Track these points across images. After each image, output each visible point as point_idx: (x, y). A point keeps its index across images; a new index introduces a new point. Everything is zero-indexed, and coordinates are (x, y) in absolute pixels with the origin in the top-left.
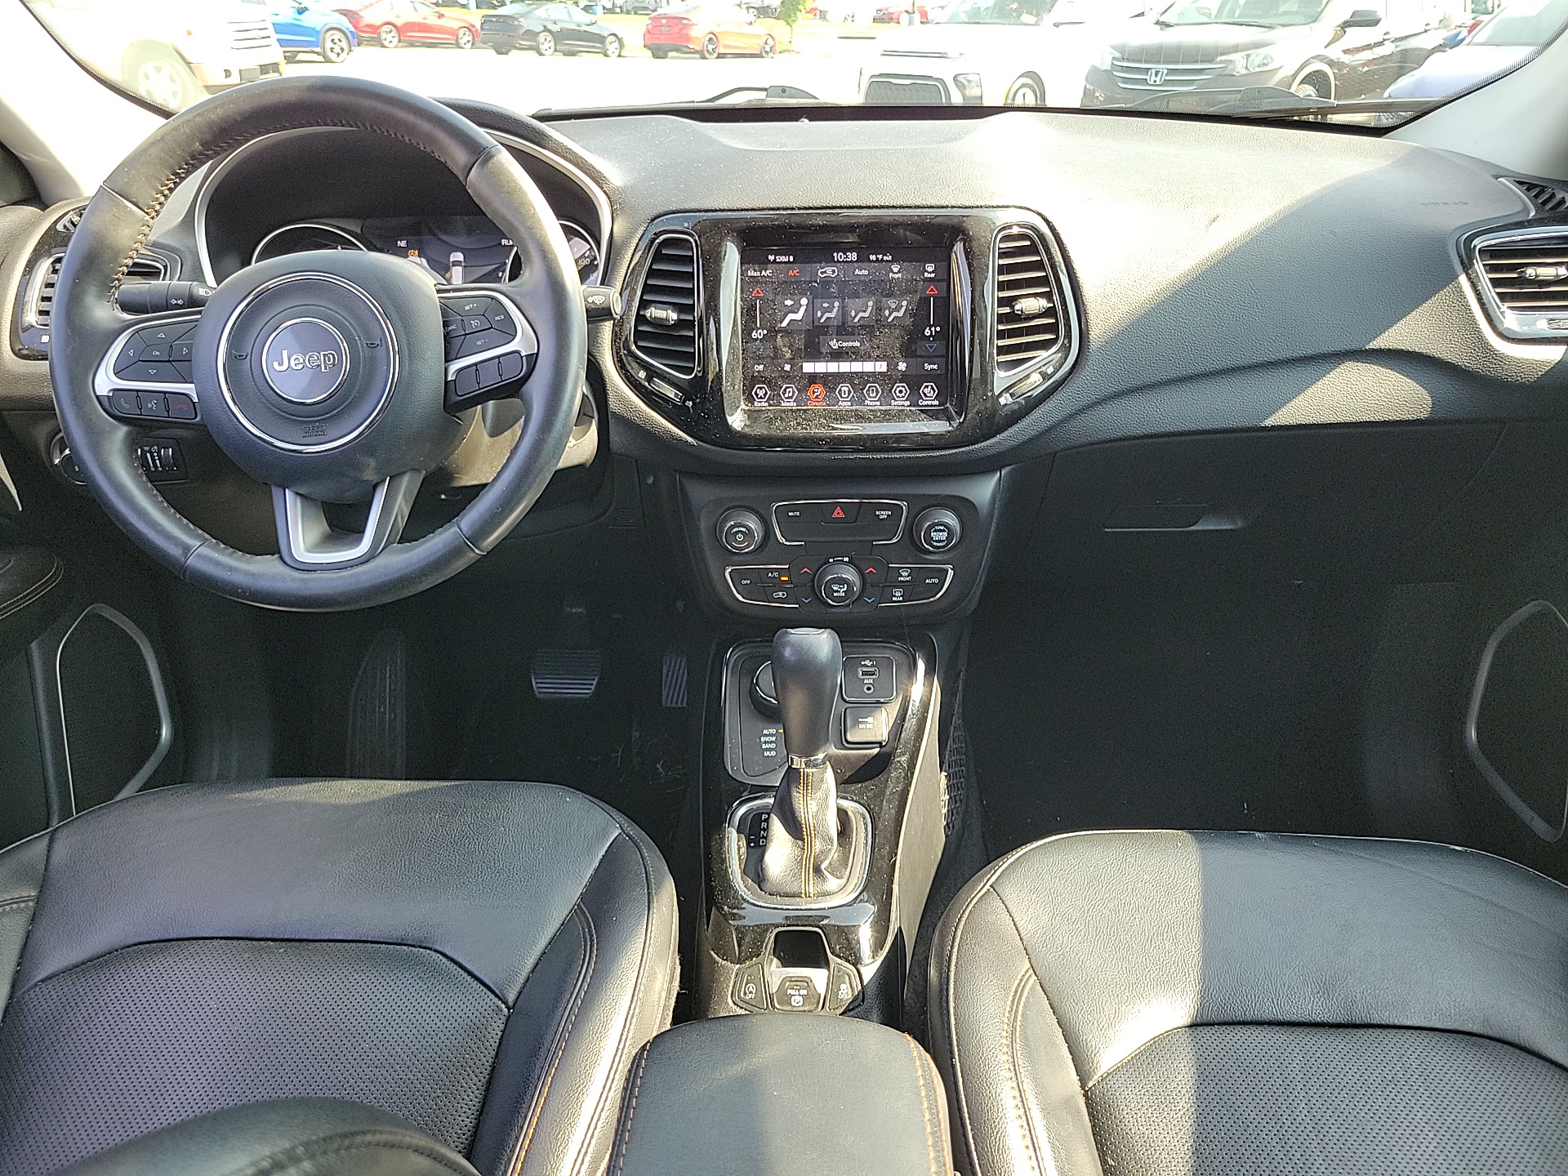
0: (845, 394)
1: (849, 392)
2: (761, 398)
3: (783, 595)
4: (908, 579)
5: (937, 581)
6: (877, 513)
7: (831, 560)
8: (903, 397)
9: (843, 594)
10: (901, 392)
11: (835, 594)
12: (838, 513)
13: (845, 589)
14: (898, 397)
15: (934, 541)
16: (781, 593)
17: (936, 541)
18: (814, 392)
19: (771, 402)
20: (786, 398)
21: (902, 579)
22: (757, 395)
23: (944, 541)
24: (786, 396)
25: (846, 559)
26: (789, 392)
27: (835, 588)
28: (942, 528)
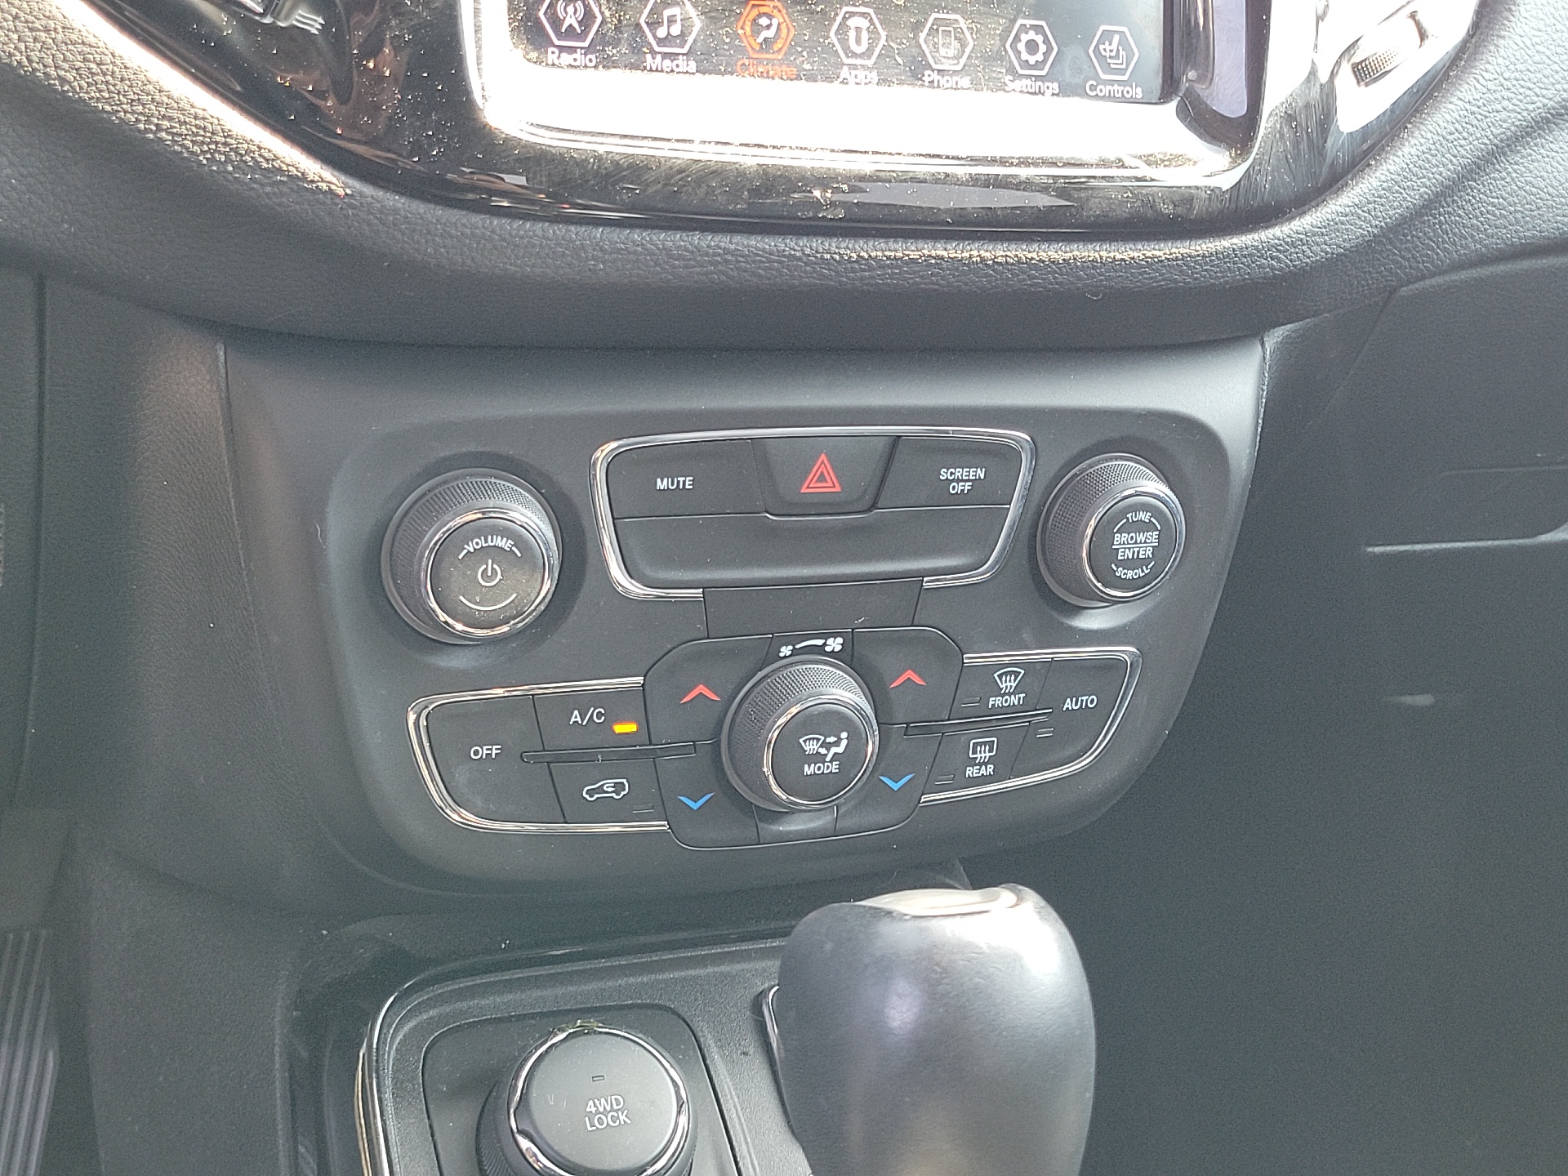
0: (858, 41)
1: (873, 33)
2: (570, 33)
3: (618, 787)
4: (1014, 700)
5: (1089, 700)
6: (944, 474)
7: (786, 651)
8: (1038, 65)
9: (834, 768)
10: (1032, 47)
11: (808, 770)
12: (822, 478)
13: (840, 750)
14: (1026, 64)
15: (1120, 563)
16: (608, 785)
17: (1128, 564)
18: (757, 28)
19: (610, 51)
20: (660, 42)
21: (998, 701)
22: (556, 22)
23: (1146, 561)
24: (662, 32)
25: (835, 644)
26: (672, 20)
27: (810, 747)
28: (1144, 516)
